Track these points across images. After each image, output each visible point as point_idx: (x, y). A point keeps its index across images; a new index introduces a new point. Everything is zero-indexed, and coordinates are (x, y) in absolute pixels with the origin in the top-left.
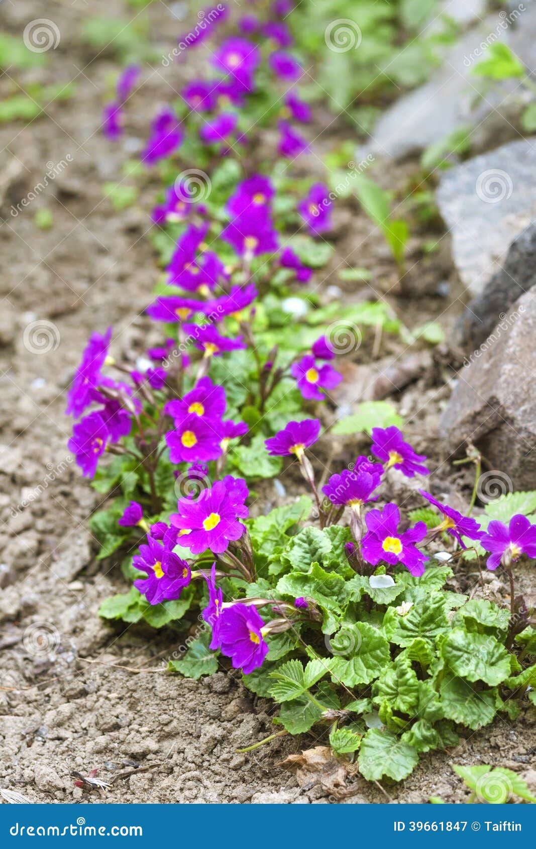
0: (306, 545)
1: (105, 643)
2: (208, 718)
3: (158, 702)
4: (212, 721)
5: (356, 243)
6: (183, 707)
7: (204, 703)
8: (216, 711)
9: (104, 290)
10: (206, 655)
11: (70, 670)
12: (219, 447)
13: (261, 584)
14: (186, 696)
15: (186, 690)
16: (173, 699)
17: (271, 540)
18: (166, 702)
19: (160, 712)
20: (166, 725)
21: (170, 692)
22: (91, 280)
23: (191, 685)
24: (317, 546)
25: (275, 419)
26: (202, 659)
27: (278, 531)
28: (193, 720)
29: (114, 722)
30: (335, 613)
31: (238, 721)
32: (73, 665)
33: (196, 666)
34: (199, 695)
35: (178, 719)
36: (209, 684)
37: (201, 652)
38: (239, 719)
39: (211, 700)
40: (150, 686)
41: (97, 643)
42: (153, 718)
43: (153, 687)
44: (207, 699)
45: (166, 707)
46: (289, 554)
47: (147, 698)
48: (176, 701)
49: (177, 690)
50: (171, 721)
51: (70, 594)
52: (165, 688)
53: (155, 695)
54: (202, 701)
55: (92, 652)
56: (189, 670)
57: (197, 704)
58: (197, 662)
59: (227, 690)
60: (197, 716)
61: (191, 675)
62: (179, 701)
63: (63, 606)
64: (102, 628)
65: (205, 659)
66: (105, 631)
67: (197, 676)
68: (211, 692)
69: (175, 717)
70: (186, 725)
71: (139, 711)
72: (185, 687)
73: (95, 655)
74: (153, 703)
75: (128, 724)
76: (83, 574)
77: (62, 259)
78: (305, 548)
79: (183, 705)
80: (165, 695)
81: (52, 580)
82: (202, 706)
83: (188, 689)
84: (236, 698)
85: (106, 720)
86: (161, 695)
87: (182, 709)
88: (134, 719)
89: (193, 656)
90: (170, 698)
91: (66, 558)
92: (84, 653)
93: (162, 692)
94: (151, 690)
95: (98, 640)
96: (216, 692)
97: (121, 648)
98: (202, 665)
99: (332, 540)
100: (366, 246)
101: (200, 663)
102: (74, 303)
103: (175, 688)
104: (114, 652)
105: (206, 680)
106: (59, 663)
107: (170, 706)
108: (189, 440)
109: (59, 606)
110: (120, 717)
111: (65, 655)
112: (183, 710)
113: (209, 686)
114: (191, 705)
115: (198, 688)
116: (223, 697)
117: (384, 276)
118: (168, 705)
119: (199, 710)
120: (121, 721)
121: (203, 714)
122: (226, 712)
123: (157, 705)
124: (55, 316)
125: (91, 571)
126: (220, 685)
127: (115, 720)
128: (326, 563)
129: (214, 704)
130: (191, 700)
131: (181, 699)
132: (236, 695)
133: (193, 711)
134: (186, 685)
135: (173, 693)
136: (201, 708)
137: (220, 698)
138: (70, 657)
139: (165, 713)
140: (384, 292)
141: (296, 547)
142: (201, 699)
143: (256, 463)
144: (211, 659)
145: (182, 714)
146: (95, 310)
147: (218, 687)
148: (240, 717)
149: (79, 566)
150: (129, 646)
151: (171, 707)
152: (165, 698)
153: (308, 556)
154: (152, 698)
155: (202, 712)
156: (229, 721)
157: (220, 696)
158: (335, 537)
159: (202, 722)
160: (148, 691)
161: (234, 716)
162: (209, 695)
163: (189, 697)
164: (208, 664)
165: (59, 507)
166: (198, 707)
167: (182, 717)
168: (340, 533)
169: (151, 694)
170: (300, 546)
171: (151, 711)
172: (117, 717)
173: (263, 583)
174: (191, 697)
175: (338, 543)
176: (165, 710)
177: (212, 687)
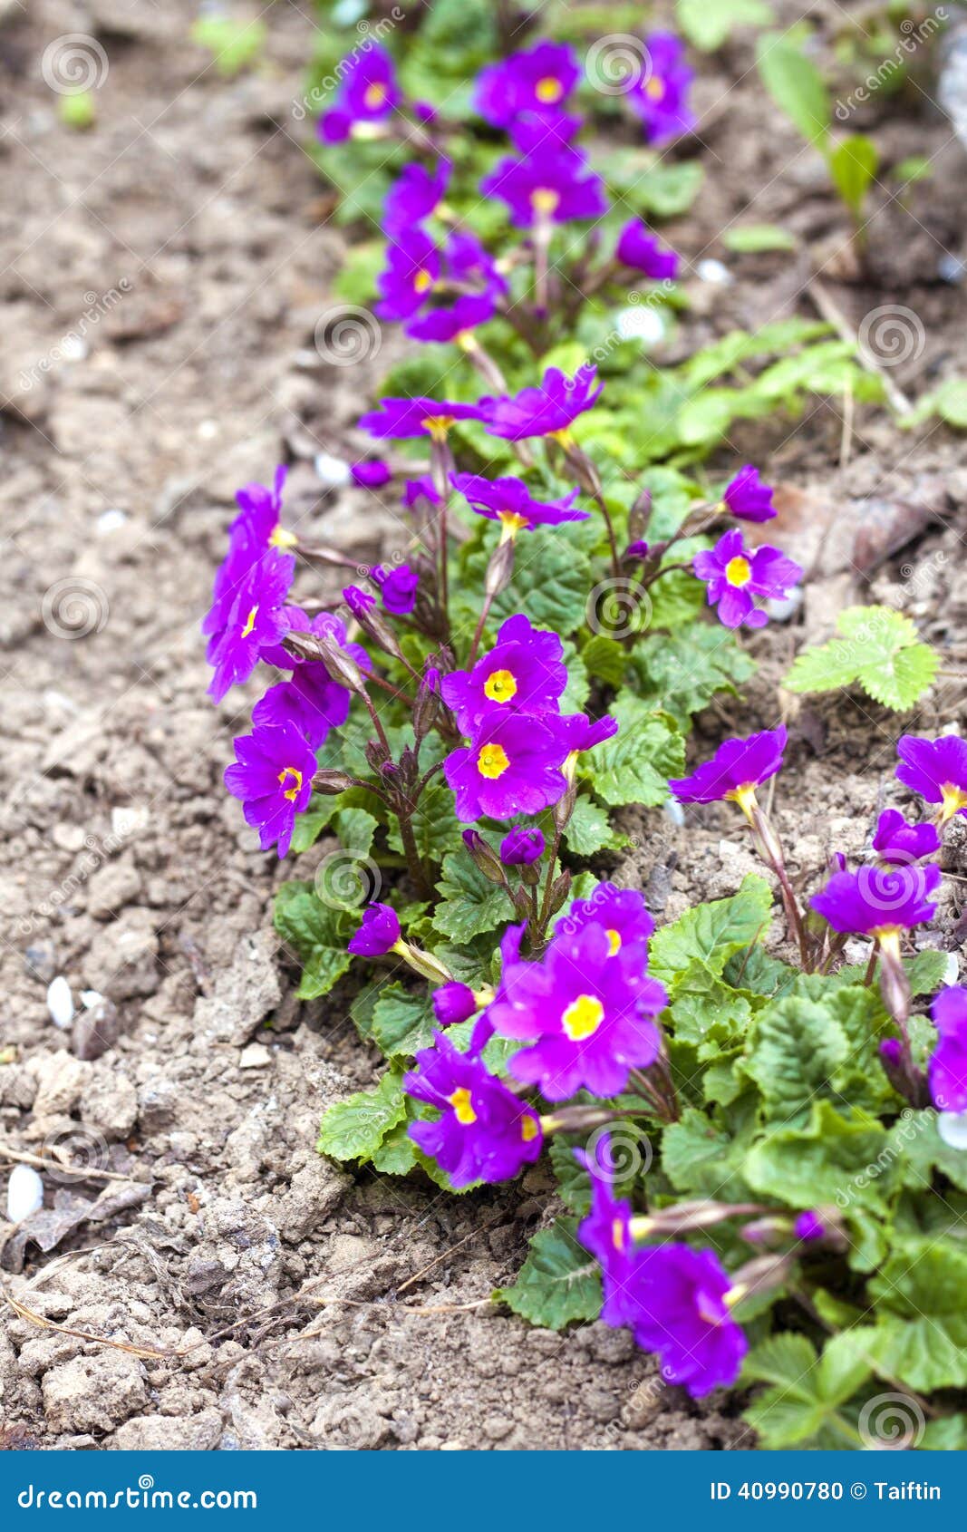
0: (788, 1040)
1: (338, 1208)
2: (591, 1422)
3: (476, 1382)
4: (600, 1428)
5: (746, 150)
6: (533, 1396)
7: (579, 1385)
8: (610, 1408)
9: (222, 277)
10: (573, 1269)
11: (268, 1285)
12: (559, 774)
13: (690, 1125)
14: (539, 1369)
15: (537, 1356)
16: (509, 1375)
17: (694, 993)
18: (493, 1382)
19: (484, 1407)
20: (501, 1439)
21: (502, 1358)
22: (193, 253)
23: (548, 1346)
24: (815, 1043)
25: (655, 655)
26: (564, 1278)
27: (706, 973)
28: (558, 1426)
29: (384, 1429)
30: (872, 1215)
31: (659, 1433)
32: (274, 1271)
33: (555, 1297)
34: (567, 1367)
35: (526, 1426)
36: (588, 1345)
37: (559, 1259)
38: (662, 1427)
39: (596, 1381)
40: (456, 1343)
41: (321, 1213)
42: (469, 1419)
43: (462, 1345)
44: (587, 1377)
45: (496, 1395)
46: (753, 1061)
47: (452, 1370)
48: (517, 1380)
49: (517, 1354)
50: (511, 1432)
51: (248, 1076)
52: (488, 1348)
53: (468, 1363)
54: (574, 1382)
55: (311, 1231)
56: (540, 1310)
57: (566, 1389)
58: (555, 1285)
59: (627, 1356)
60: (568, 1417)
61: (545, 1318)
62: (522, 1381)
63: (233, 1108)
64: (328, 1180)
65: (571, 1276)
66: (335, 1186)
67: (560, 1321)
68: (592, 1361)
69: (518, 1421)
70: (545, 1438)
71: (434, 1402)
72: (534, 1350)
73: (317, 1237)
74: (465, 1383)
75: (414, 1435)
76: (269, 1028)
77: (123, 197)
78: (785, 1046)
79: (533, 1391)
80: (491, 1364)
81: (201, 1043)
82: (576, 1393)
83: (542, 1354)
84: (650, 1375)
85: (366, 1428)
86: (483, 1366)
87: (532, 1399)
88: (427, 1420)
89: (542, 1268)
90: (502, 1373)
91: (229, 990)
92: (293, 1236)
93: (483, 1358)
94: (457, 1351)
95: (322, 1206)
96: (603, 1362)
97: (370, 1217)
98: (567, 1293)
99: (843, 1020)
100: (766, 160)
101: (561, 1289)
102: (162, 311)
103: (513, 1348)
104: (358, 1230)
105: (582, 1334)
106: (246, 1271)
107: (504, 1393)
108: (493, 763)
109: (222, 1108)
110: (395, 1415)
111: (254, 1252)
112: (534, 1402)
113: (590, 1351)
114: (552, 1389)
115: (562, 1352)
116: (622, 1372)
117: (816, 234)
118: (500, 1390)
119: (570, 1403)
120: (400, 1428)
121: (580, 1411)
122: (631, 1411)
123: (476, 1388)
124: (123, 342)
125: (283, 1021)
126: (611, 1349)
127: (382, 1426)
128: (838, 1085)
129: (602, 1390)
130: (552, 1379)
131: (528, 1376)
132: (650, 1368)
133: (557, 1403)
134: (537, 1345)
135: (510, 1363)
136: (574, 1398)
137: (615, 1375)
138: (265, 1254)
139: (495, 1409)
140: (825, 279)
141: (765, 1045)
142: (573, 1377)
143: (627, 773)
144: (585, 1278)
145: (534, 1411)
146: (209, 324)
147: (609, 1351)
148: (663, 1421)
149: (257, 1013)
150: (389, 1214)
151: (507, 1396)
152: (491, 1374)
153: (794, 1062)
154: (463, 1372)
155: (577, 1406)
156: (638, 1429)
157: (614, 1371)
158: (849, 1014)
159: (579, 1433)
160: (451, 1353)
161: (650, 1418)
162: (590, 1368)
163: (545, 1373)
164: (579, 1292)
165: (192, 848)
166: (567, 1395)
167: (534, 1421)
168: (860, 1003)
169: (460, 1361)
170: (774, 1040)
171: (464, 1402)
172: (389, 1417)
173: (696, 1122)
174: (550, 1372)
175: (856, 1026)
176: (494, 1401)
177: (596, 1352)
